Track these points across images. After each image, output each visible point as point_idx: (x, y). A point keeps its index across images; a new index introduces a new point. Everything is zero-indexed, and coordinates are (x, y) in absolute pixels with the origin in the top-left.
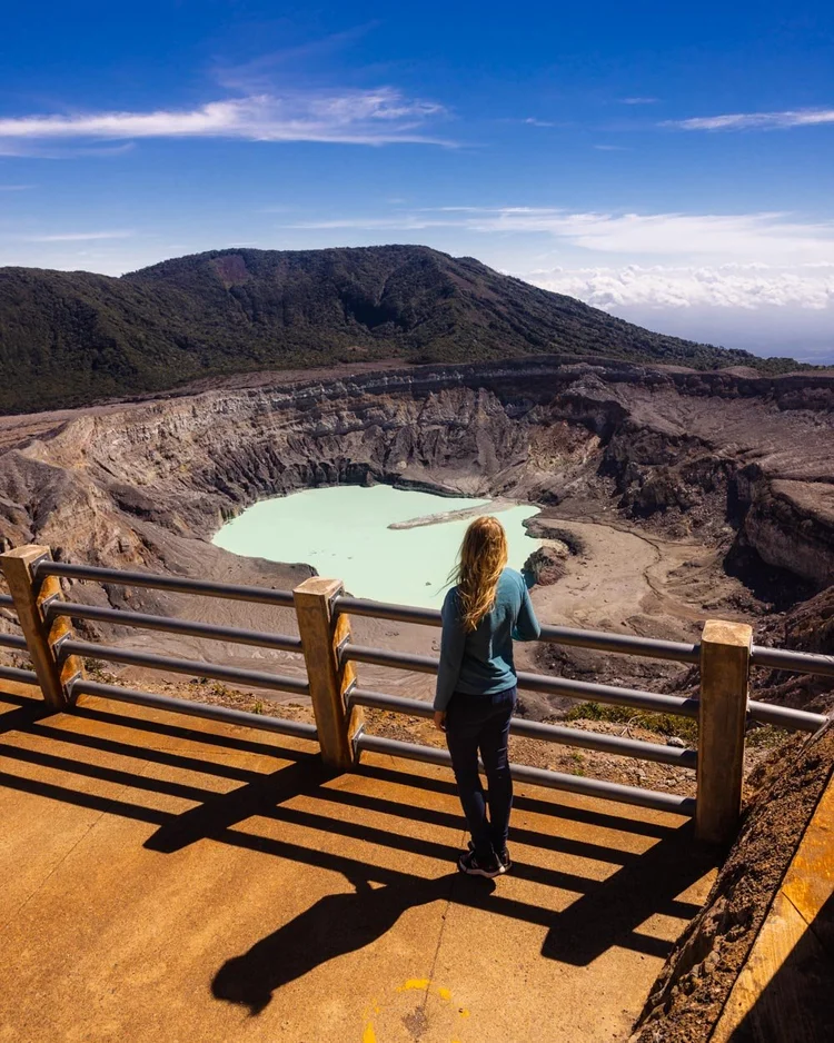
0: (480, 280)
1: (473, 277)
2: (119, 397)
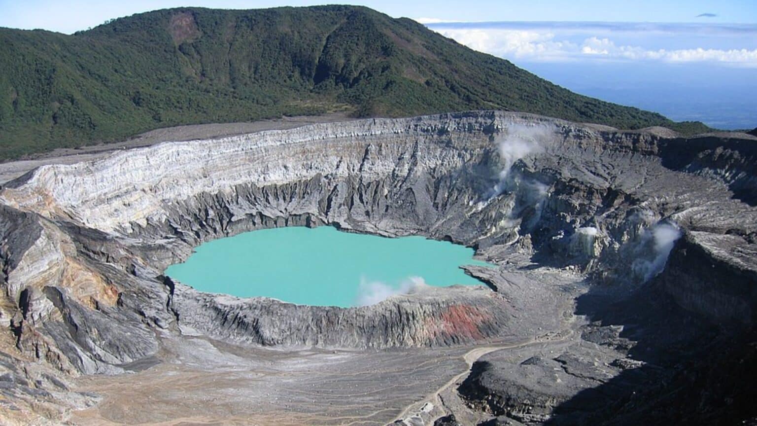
0: (416, 39)
1: (410, 37)
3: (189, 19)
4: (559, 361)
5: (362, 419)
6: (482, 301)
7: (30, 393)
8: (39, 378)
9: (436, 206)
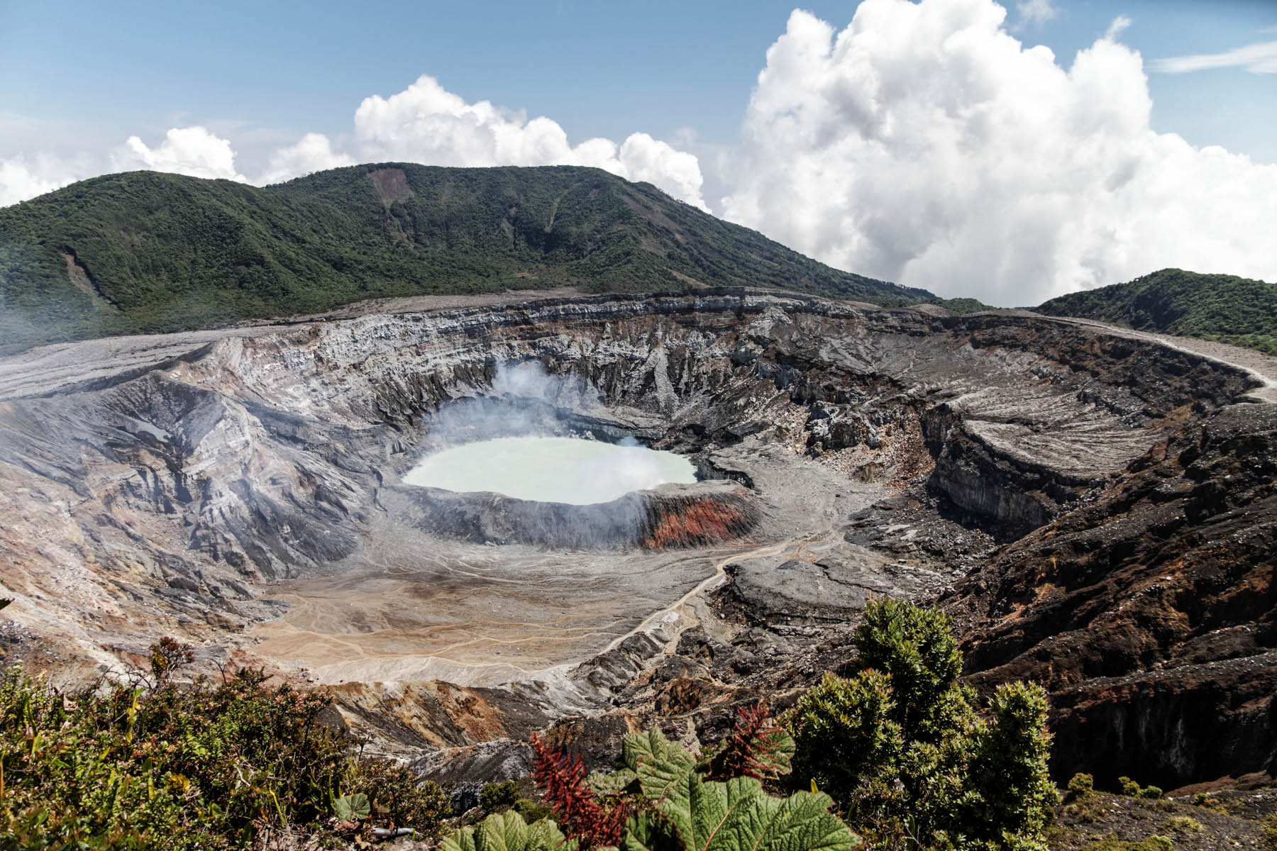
0: (657, 207)
1: (650, 204)
2: (268, 319)
3: (401, 177)
4: (820, 565)
5: (598, 631)
6: (733, 498)
7: (205, 602)
8: (219, 584)
9: (677, 391)
